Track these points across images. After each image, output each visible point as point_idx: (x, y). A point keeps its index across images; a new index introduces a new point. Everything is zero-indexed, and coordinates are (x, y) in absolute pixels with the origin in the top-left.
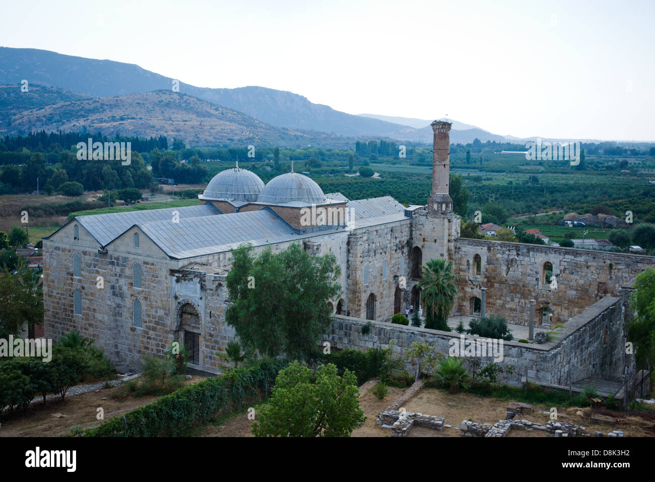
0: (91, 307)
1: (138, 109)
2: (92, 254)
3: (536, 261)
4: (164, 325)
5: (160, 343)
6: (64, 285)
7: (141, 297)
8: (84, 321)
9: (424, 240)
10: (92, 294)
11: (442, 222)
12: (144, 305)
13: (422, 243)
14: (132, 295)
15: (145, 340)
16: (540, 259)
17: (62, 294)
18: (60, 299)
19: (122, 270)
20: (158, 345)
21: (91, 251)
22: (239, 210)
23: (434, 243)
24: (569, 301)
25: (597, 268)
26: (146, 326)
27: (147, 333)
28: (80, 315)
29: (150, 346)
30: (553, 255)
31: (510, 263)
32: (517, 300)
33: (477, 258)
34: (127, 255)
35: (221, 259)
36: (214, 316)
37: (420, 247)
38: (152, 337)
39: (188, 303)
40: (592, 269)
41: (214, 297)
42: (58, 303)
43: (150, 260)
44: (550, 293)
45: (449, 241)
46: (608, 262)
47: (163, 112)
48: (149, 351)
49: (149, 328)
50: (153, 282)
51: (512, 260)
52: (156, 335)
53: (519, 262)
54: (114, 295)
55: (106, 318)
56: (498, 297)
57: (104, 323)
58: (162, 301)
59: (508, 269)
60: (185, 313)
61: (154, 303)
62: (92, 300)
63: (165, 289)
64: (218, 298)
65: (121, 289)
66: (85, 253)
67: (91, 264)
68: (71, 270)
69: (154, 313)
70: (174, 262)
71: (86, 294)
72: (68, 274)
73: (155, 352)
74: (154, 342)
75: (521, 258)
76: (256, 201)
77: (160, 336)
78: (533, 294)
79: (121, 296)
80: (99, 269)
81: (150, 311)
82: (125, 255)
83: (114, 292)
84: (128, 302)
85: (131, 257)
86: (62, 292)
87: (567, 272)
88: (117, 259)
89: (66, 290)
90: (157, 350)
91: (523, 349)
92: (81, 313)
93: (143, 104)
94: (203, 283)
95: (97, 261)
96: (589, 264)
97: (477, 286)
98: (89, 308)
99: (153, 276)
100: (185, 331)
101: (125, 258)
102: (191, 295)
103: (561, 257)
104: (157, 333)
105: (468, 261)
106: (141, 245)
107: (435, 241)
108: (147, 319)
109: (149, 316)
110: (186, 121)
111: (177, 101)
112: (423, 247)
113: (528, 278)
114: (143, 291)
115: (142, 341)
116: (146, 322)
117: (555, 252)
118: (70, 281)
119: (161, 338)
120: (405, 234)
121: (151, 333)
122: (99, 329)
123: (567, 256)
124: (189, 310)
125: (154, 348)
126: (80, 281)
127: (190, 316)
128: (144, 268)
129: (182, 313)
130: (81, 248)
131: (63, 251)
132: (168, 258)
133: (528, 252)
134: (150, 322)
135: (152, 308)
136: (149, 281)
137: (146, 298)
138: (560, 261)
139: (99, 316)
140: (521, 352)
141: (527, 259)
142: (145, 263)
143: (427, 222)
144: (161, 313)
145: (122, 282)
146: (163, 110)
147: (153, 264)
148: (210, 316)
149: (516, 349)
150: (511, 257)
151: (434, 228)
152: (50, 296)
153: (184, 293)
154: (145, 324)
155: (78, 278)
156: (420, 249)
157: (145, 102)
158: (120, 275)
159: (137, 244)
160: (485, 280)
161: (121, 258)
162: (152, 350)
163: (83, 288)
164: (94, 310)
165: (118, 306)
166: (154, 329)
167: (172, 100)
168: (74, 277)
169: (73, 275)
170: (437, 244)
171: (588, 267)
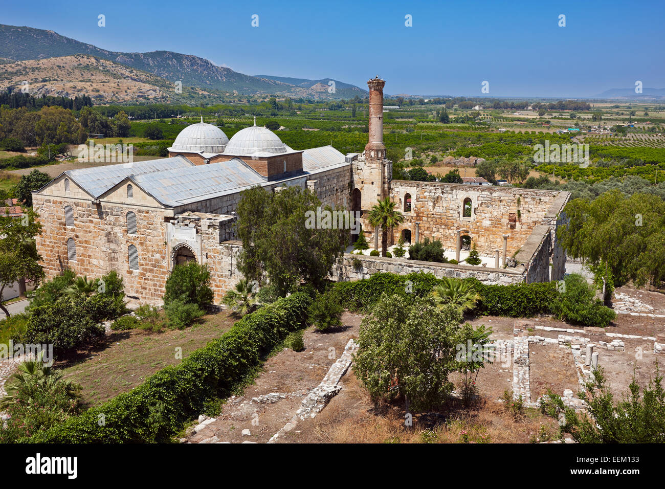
0: (85, 253)
1: (59, 71)
2: (84, 205)
3: (458, 197)
4: (161, 267)
5: (158, 283)
6: (57, 234)
7: (136, 243)
8: (79, 267)
9: (362, 182)
10: (86, 242)
12: (140, 250)
13: (361, 185)
14: (127, 242)
15: (143, 281)
16: (461, 195)
17: (55, 243)
18: (53, 247)
19: (116, 220)
20: (155, 285)
21: (83, 202)
22: (209, 161)
23: (371, 185)
24: (485, 230)
25: (508, 202)
26: (143, 269)
27: (144, 275)
28: (76, 262)
29: (147, 286)
30: (472, 192)
31: (436, 200)
32: (441, 230)
33: (408, 196)
34: (121, 205)
35: (208, 206)
36: (210, 257)
37: (359, 189)
38: (149, 278)
39: (185, 247)
40: (504, 202)
41: (210, 240)
42: (51, 251)
43: (144, 209)
44: (469, 224)
45: (384, 183)
46: (518, 196)
47: (82, 75)
48: (147, 291)
49: (146, 270)
50: (148, 229)
51: (438, 197)
52: (154, 276)
53: (443, 199)
54: (109, 242)
55: (102, 263)
56: (426, 228)
57: (99, 268)
58: (158, 245)
59: (435, 204)
60: (180, 255)
61: (150, 248)
62: (86, 247)
63: (160, 234)
64: (214, 241)
65: (116, 236)
66: (77, 204)
67: (83, 214)
68: (63, 221)
69: (150, 257)
70: (168, 210)
71: (80, 242)
72: (60, 224)
73: (153, 291)
74: (152, 283)
75: (445, 195)
76: (223, 152)
77: (158, 277)
78: (455, 225)
79: (117, 243)
80: (92, 219)
81: (146, 255)
82: (119, 205)
83: (108, 239)
84: (124, 248)
85: (125, 206)
86: (55, 241)
87: (484, 205)
88: (111, 209)
89: (60, 239)
90: (155, 289)
91: (500, 274)
92: (75, 260)
93: (63, 67)
94: (198, 228)
95: (90, 211)
96: (502, 198)
97: (408, 220)
98: (83, 255)
99: (148, 223)
101: (119, 208)
102: (187, 239)
103: (478, 194)
104: (155, 274)
105: (400, 199)
106: (134, 195)
107: (373, 183)
108: (142, 262)
109: (145, 259)
110: (104, 82)
111: (95, 64)
112: (362, 188)
113: (452, 212)
114: (138, 237)
115: (140, 282)
116: (143, 265)
117: (474, 190)
118: (63, 230)
119: (159, 279)
120: (347, 178)
121: (148, 274)
122: (95, 273)
123: (483, 193)
124: (185, 252)
125: (152, 288)
126: (73, 230)
128: (138, 215)
129: (178, 255)
130: (72, 200)
131: (54, 203)
133: (452, 190)
134: (147, 265)
135: (148, 252)
136: (144, 228)
137: (142, 244)
138: (478, 197)
139: (94, 261)
140: (498, 276)
141: (450, 196)
142: (139, 211)
143: (366, 167)
144: (158, 256)
145: (117, 230)
146: (83, 73)
147: (147, 213)
148: (207, 257)
149: (494, 274)
150: (437, 195)
151: (371, 172)
152: (43, 245)
153: (180, 237)
154: (142, 267)
155: (71, 227)
156: (360, 191)
157: (64, 65)
158: (115, 224)
159: (130, 194)
160: (415, 215)
161: (114, 208)
162: (150, 289)
163: (77, 236)
164: (90, 256)
165: (114, 251)
166: (151, 271)
167: (90, 64)
168: (67, 227)
169: (65, 225)
170: (374, 185)
171: (501, 201)
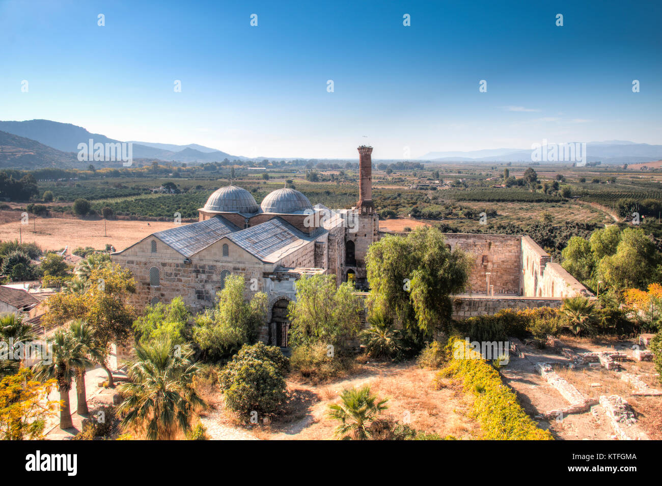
2: (172, 265)
6: (140, 294)
9: (356, 235)
11: (370, 221)
13: (354, 238)
17: (137, 302)
19: (209, 277)
21: (171, 262)
23: (364, 237)
25: (482, 246)
30: (452, 239)
34: (215, 263)
37: (353, 241)
39: (284, 299)
40: (478, 246)
43: (241, 266)
45: (374, 235)
46: (489, 241)
54: (199, 298)
65: (207, 293)
66: (164, 265)
67: (172, 273)
68: (148, 281)
70: (267, 266)
71: (166, 300)
72: (144, 284)
79: (208, 299)
80: (181, 278)
82: (211, 263)
83: (199, 296)
85: (219, 264)
88: (203, 267)
89: (142, 298)
95: (179, 270)
96: (476, 243)
100: (276, 322)
101: (212, 266)
102: (287, 292)
103: (457, 240)
106: (230, 254)
107: (365, 235)
112: (355, 240)
118: (147, 290)
123: (461, 239)
124: (282, 304)
126: (158, 289)
127: (281, 310)
128: (234, 273)
129: (275, 308)
130: (159, 260)
131: (137, 265)
132: (262, 263)
138: (457, 243)
142: (236, 269)
145: (209, 286)
147: (244, 269)
151: (364, 226)
153: (279, 291)
155: (156, 286)
156: (353, 242)
158: (206, 281)
159: (226, 253)
161: (207, 266)
163: (163, 295)
168: (151, 286)
169: (149, 285)
170: (367, 237)
171: (475, 246)
